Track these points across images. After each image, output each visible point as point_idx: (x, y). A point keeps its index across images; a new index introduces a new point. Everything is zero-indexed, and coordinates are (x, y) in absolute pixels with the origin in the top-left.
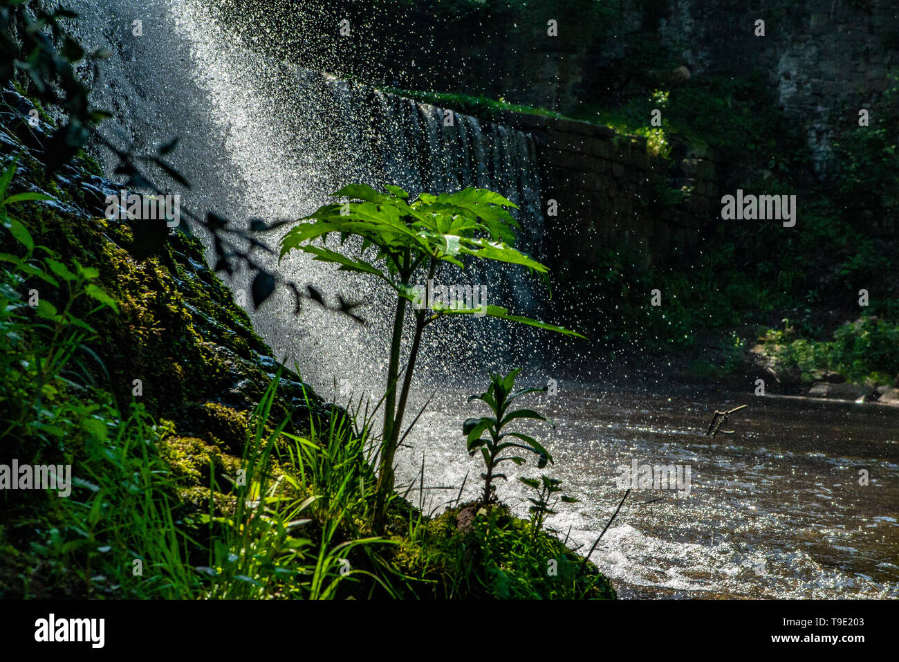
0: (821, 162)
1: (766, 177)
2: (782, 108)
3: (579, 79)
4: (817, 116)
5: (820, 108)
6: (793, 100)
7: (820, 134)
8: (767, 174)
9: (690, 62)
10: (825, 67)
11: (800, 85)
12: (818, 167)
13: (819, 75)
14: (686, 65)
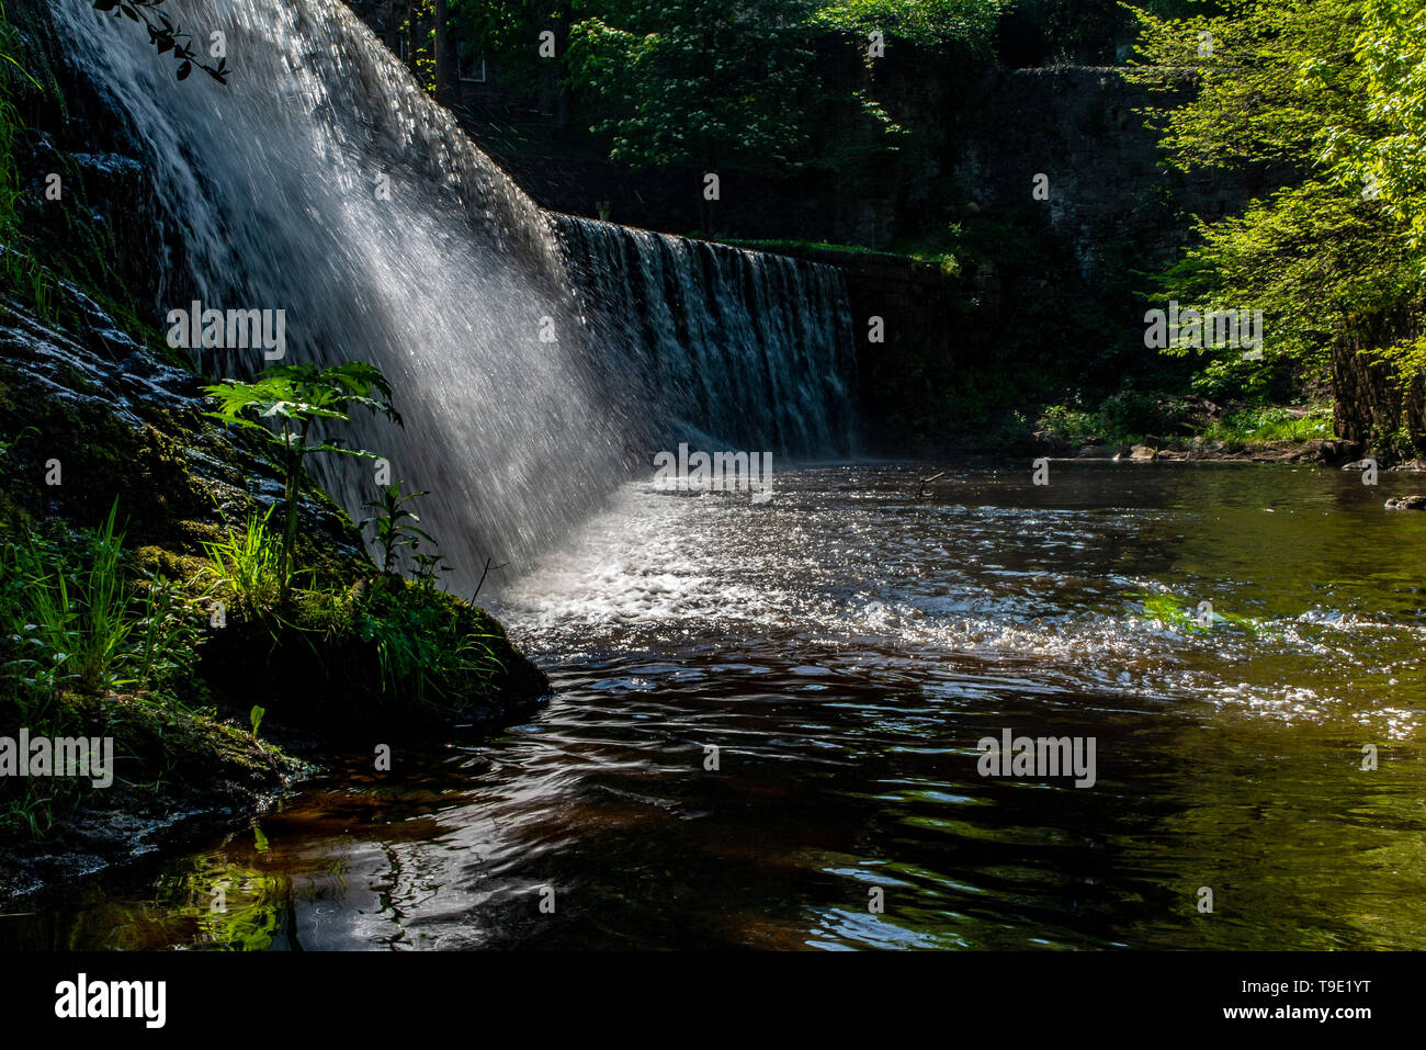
0: (1087, 271)
1: (1042, 285)
2: (1053, 229)
3: (892, 218)
4: (1082, 233)
5: (1083, 227)
6: (1062, 222)
7: (1084, 248)
8: (1043, 283)
9: (980, 198)
10: (1085, 193)
11: (1066, 210)
12: (1084, 274)
13: (1081, 200)
14: (976, 201)
